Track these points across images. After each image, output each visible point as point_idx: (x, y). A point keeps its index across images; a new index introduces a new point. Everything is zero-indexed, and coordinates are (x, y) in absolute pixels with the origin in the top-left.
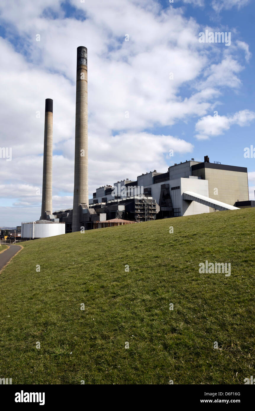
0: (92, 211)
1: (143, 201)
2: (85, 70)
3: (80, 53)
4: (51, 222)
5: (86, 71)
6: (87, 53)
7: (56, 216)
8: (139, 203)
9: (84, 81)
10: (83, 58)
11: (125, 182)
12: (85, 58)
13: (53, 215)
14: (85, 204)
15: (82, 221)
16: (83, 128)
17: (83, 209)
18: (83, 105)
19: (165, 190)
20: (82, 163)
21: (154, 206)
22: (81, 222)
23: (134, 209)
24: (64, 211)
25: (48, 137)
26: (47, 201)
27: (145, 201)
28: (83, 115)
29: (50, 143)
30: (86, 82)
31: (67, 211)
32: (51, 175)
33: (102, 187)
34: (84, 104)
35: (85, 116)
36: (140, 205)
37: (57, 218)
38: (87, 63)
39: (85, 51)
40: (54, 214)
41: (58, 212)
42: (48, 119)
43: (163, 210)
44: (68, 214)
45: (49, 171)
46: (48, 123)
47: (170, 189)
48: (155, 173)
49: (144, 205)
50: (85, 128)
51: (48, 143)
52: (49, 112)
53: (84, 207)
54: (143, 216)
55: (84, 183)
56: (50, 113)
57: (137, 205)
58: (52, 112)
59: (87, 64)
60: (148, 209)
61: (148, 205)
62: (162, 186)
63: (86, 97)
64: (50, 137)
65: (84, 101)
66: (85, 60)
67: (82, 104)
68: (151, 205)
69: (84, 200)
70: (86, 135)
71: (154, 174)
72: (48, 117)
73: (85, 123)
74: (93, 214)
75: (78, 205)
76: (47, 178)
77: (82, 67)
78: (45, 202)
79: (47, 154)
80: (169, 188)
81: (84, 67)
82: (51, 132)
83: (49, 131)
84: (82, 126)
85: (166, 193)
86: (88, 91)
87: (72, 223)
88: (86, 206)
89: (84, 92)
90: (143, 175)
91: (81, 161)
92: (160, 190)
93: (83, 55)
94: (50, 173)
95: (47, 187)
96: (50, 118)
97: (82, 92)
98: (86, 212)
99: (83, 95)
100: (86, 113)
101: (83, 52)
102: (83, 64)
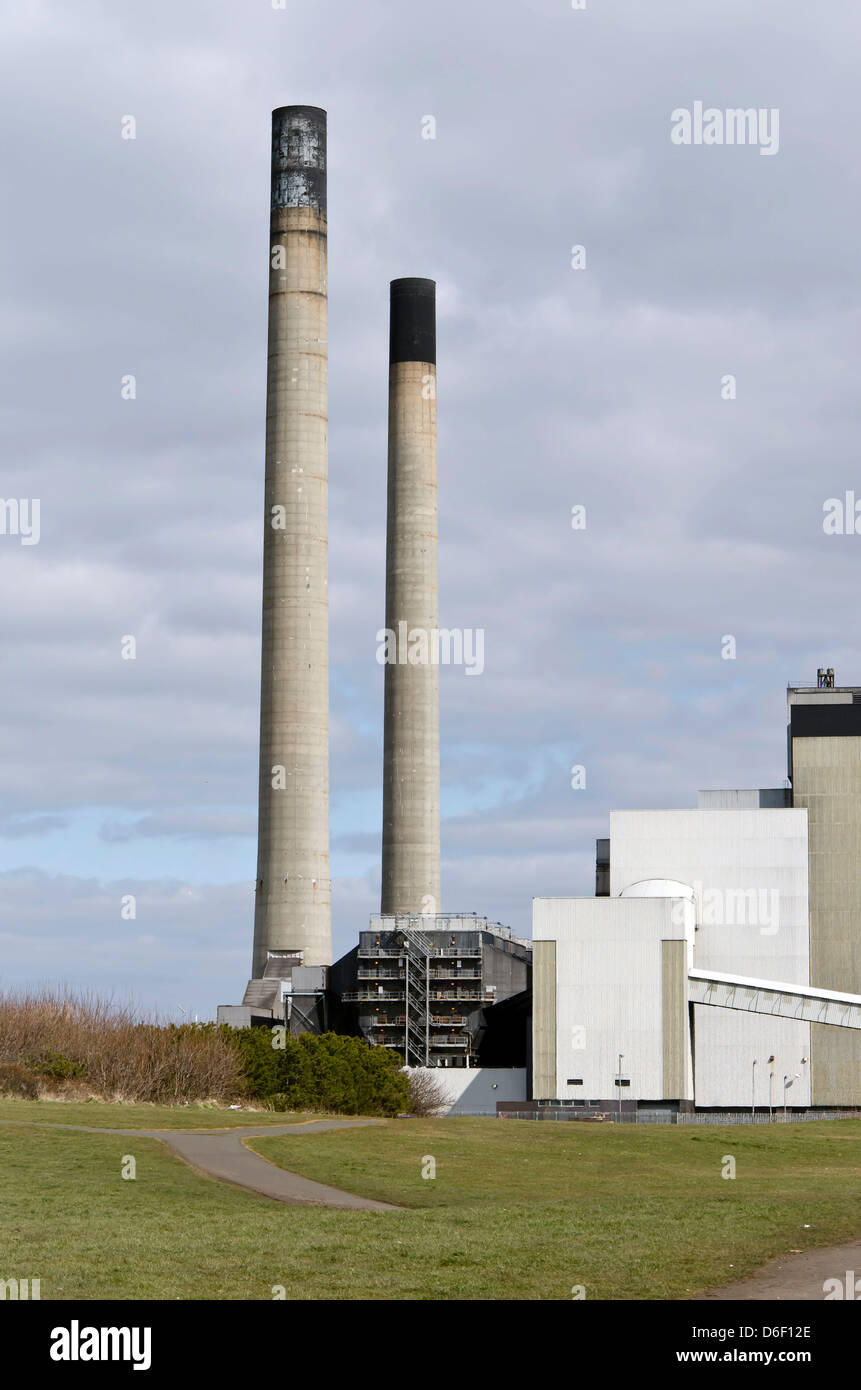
1: (407, 944)
8: (382, 951)
9: (296, 297)
10: (290, 171)
12: (300, 169)
21: (471, 964)
23: (357, 983)
27: (410, 943)
28: (285, 485)
30: (304, 299)
36: (389, 964)
39: (303, 126)
57: (371, 964)
60: (424, 983)
61: (424, 960)
65: (295, 404)
66: (298, 180)
68: (449, 964)
69: (289, 931)
73: (297, 524)
81: (293, 222)
89: (295, 356)
93: (289, 155)
97: (282, 362)
99: (286, 377)
100: (301, 470)
101: (289, 139)
102: (290, 205)
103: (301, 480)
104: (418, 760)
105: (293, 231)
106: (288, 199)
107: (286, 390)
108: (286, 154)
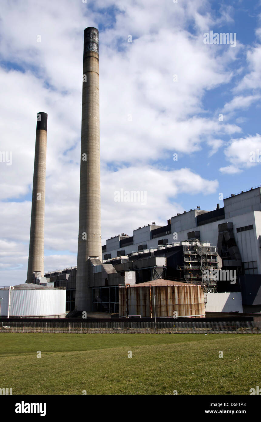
0: (110, 269)
1: (197, 250)
2: (96, 58)
3: (88, 35)
4: (42, 286)
5: (97, 60)
6: (98, 36)
7: (49, 279)
8: (190, 252)
9: (95, 73)
10: (93, 42)
11: (151, 227)
12: (96, 43)
13: (45, 277)
14: (97, 257)
15: (92, 286)
16: (92, 139)
17: (95, 265)
18: (93, 107)
19: (226, 233)
20: (91, 192)
21: (214, 257)
22: (91, 288)
23: (183, 264)
24: (61, 271)
25: (39, 163)
26: (36, 256)
27: (199, 250)
28: (92, 121)
29: (41, 173)
30: (97, 75)
31: (65, 272)
32: (43, 218)
33: (114, 237)
34: (95, 106)
35: (96, 122)
36: (192, 256)
37: (51, 281)
38: (98, 49)
39: (96, 33)
40: (47, 276)
41: (52, 273)
42: (41, 140)
43: (227, 266)
44: (68, 276)
45: (40, 212)
46: (40, 145)
47: (235, 231)
48: (198, 211)
49: (198, 256)
50: (96, 140)
51: (39, 173)
52: (41, 130)
53: (95, 262)
54: (197, 275)
55: (94, 224)
56: (43, 131)
57: (187, 256)
58: (46, 130)
59: (98, 52)
60: (206, 263)
61: (205, 255)
62: (220, 226)
63: (97, 96)
64: (41, 163)
65: (95, 100)
66: (96, 45)
67: (91, 105)
68: (209, 257)
69: (95, 250)
70: (97, 151)
71: (197, 213)
72: (41, 137)
73: (96, 132)
74: (111, 272)
75: (85, 259)
76: (37, 223)
77: (91, 54)
78: (34, 258)
79: (38, 189)
80: (232, 229)
81: (94, 55)
82: (44, 157)
83: (42, 156)
84: (92, 136)
85: (228, 237)
86: (100, 87)
87: (75, 288)
88: (99, 261)
89: (95, 88)
90: (179, 215)
91: (91, 189)
92: (218, 233)
93: (93, 38)
94: (41, 215)
95: (37, 236)
96: (43, 138)
97: (91, 89)
98: (98, 271)
99: (92, 93)
100: (97, 118)
101: (93, 35)
102: (93, 50)
103: (97, 121)
104: (42, 219)
105: (94, 57)
106: (93, 49)
107: (92, 96)
108: (92, 38)
